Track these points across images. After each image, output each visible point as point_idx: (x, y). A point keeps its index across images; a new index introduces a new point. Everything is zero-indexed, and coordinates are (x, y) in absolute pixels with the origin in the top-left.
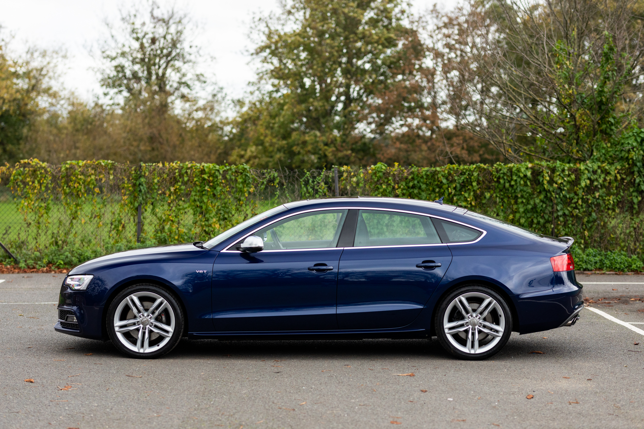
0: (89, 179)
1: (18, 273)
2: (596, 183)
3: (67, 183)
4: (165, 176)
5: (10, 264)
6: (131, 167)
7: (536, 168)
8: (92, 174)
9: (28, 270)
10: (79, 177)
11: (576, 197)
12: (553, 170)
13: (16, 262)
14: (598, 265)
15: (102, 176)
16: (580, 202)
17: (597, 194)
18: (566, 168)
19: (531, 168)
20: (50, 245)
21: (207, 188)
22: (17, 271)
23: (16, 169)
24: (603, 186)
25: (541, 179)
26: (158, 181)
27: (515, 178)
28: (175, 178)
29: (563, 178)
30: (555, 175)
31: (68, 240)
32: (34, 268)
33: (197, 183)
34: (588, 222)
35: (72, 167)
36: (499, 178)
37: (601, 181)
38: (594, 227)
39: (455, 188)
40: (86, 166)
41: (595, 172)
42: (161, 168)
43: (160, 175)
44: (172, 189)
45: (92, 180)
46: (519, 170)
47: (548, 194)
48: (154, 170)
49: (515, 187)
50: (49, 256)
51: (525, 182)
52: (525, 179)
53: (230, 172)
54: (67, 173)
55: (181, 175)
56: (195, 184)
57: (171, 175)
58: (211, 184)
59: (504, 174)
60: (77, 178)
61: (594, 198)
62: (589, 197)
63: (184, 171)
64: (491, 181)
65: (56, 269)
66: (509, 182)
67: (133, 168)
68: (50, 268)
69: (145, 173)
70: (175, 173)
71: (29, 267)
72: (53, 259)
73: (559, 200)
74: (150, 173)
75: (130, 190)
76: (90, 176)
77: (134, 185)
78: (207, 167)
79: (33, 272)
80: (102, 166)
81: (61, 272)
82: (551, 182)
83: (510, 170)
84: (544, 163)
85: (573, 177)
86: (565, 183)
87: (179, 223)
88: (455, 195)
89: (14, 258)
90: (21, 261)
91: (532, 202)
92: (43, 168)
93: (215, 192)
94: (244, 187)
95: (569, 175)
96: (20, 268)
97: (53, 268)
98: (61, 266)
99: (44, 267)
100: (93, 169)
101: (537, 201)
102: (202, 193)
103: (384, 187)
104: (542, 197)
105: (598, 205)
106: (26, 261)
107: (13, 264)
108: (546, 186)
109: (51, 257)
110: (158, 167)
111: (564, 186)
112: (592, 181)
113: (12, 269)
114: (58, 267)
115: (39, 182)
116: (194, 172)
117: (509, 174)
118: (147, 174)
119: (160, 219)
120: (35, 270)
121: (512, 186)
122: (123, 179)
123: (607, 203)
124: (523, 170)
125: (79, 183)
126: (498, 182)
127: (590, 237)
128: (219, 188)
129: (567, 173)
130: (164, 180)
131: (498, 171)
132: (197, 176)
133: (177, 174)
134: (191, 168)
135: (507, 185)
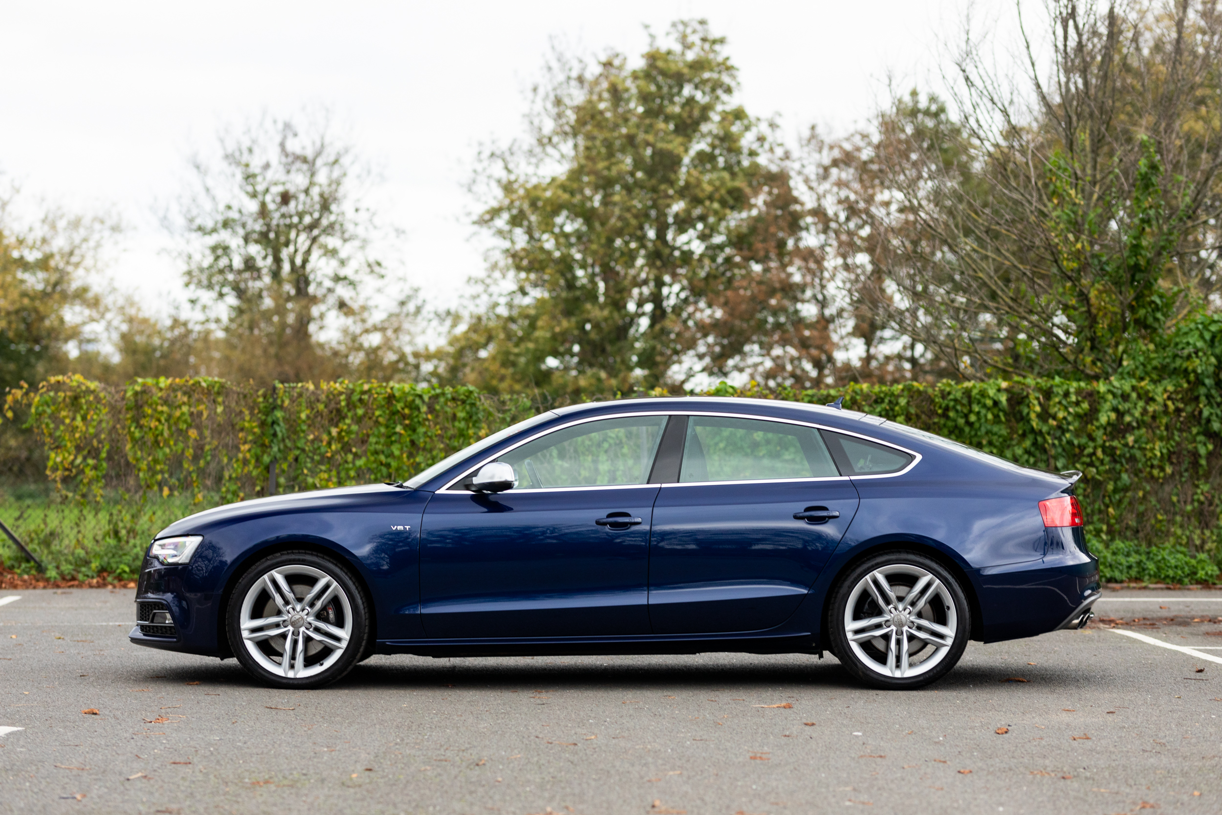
0: (178, 413)
1: (45, 587)
2: (1128, 419)
3: (136, 420)
4: (321, 407)
5: (28, 573)
6: (258, 391)
7: (1017, 389)
8: (184, 403)
9: (63, 584)
10: (160, 408)
11: (1091, 444)
12: (1048, 394)
13: (40, 568)
14: (1133, 573)
15: (202, 407)
16: (1099, 453)
17: (1130, 439)
18: (1072, 390)
19: (1007, 390)
20: (104, 538)
21: (399, 429)
22: (41, 584)
23: (41, 395)
24: (1141, 424)
25: (1025, 411)
26: (308, 417)
27: (976, 408)
28: (339, 411)
29: (1066, 408)
30: (1051, 403)
31: (138, 528)
32: (73, 579)
33: (381, 420)
34: (1115, 491)
35: (145, 391)
36: (947, 409)
37: (1137, 414)
38: (1126, 501)
40: (173, 388)
41: (1125, 397)
42: (313, 393)
43: (311, 406)
44: (334, 431)
45: (183, 414)
46: (983, 394)
47: (1039, 439)
48: (300, 395)
49: (977, 425)
50: (101, 558)
51: (996, 416)
52: (995, 411)
53: (442, 400)
54: (136, 401)
55: (351, 406)
56: (377, 423)
57: (333, 405)
58: (407, 422)
59: (956, 400)
60: (155, 410)
61: (1126, 445)
62: (1115, 443)
63: (356, 397)
64: (931, 415)
65: (116, 582)
66: (966, 416)
67: (260, 392)
68: (104, 579)
69: (283, 401)
70: (339, 402)
71: (63, 578)
72: (109, 563)
73: (1060, 450)
74: (292, 401)
75: (254, 434)
76: (179, 407)
77: (263, 424)
78: (399, 390)
79: (72, 586)
80: (203, 388)
81: (125, 586)
82: (1044, 416)
83: (967, 393)
84: (1030, 381)
85: (1085, 406)
86: (1070, 419)
89: (35, 561)
90: (50, 567)
92: (93, 392)
93: (414, 437)
94: (468, 428)
95: (1077, 403)
96: (47, 580)
97: (110, 579)
98: (125, 576)
99: (93, 577)
100: (185, 393)
101: (1019, 451)
102: (390, 438)
104: (1027, 443)
105: (1132, 459)
106: (58, 567)
107: (33, 572)
108: (1035, 423)
109: (106, 559)
110: (307, 389)
111: (1069, 424)
112: (1120, 414)
113: (33, 582)
114: (119, 578)
115: (84, 418)
116: (375, 399)
117: (965, 401)
118: (287, 402)
120: (76, 583)
121: (970, 425)
122: (241, 412)
123: (1149, 454)
124: (991, 392)
125: (159, 421)
126: (945, 415)
127: (1120, 519)
128: (421, 430)
129: (1073, 398)
130: (319, 414)
131: (944, 395)
132: (380, 407)
133: (343, 404)
134: (368, 392)
135: (961, 421)
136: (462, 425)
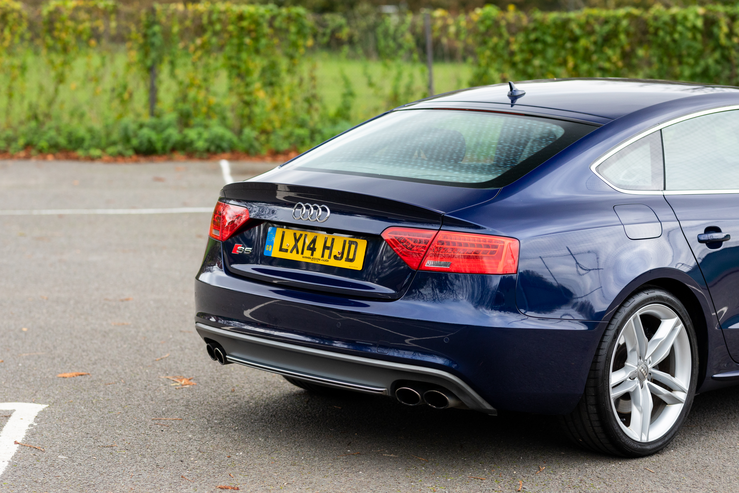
0: (81, 27)
3: (50, 32)
4: (188, 23)
6: (140, 11)
7: (711, 15)
8: (86, 20)
10: (68, 23)
12: (734, 18)
15: (99, 22)
19: (703, 15)
20: (27, 121)
21: (247, 40)
25: (715, 30)
26: (179, 30)
27: (679, 28)
28: (202, 26)
30: (735, 25)
31: (52, 113)
33: (233, 33)
35: (57, 10)
36: (657, 29)
39: (595, 43)
40: (77, 8)
42: (183, 12)
43: (181, 21)
44: (199, 41)
45: (85, 28)
46: (685, 18)
47: (726, 53)
48: (173, 13)
49: (679, 42)
50: (26, 136)
51: (694, 35)
52: (694, 31)
53: (279, 18)
54: (50, 18)
55: (211, 23)
56: (230, 35)
57: (197, 22)
58: (253, 34)
59: (665, 23)
60: (64, 25)
63: (215, 17)
64: (645, 32)
65: (38, 155)
66: (671, 34)
67: (143, 12)
69: (160, 18)
70: (202, 20)
72: (32, 140)
74: (167, 18)
75: (139, 43)
76: (83, 22)
77: (145, 36)
78: (247, 11)
80: (100, 9)
82: (730, 35)
83: (674, 18)
84: (721, 8)
87: (207, 90)
88: (595, 52)
91: (702, 63)
92: (17, 11)
93: (258, 46)
94: (298, 39)
97: (33, 152)
98: (45, 150)
99: (20, 150)
100: (86, 12)
101: (710, 61)
102: (240, 47)
103: (495, 39)
104: (717, 55)
108: (723, 40)
109: (29, 137)
110: (178, 9)
114: (41, 152)
116: (229, 18)
117: (671, 24)
118: (163, 19)
119: (180, 83)
120: (8, 155)
121: (674, 41)
122: (129, 27)
124: (691, 17)
125: (67, 33)
126: (656, 34)
128: (263, 41)
130: (187, 29)
131: (656, 18)
132: (233, 23)
133: (205, 20)
134: (224, 12)
135: (668, 39)
136: (293, 37)
